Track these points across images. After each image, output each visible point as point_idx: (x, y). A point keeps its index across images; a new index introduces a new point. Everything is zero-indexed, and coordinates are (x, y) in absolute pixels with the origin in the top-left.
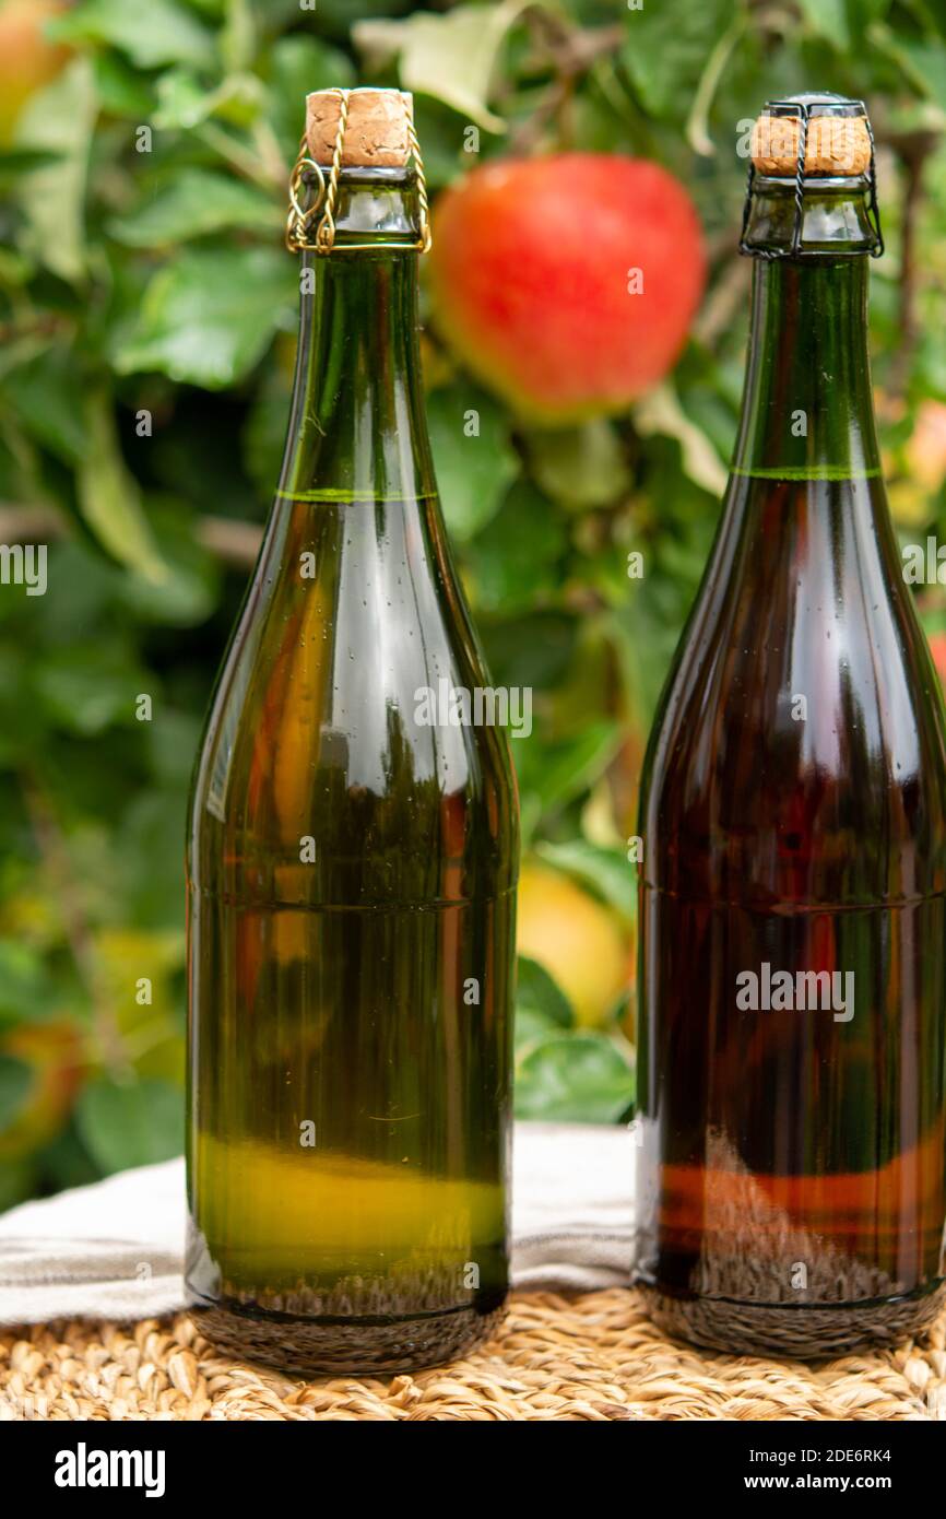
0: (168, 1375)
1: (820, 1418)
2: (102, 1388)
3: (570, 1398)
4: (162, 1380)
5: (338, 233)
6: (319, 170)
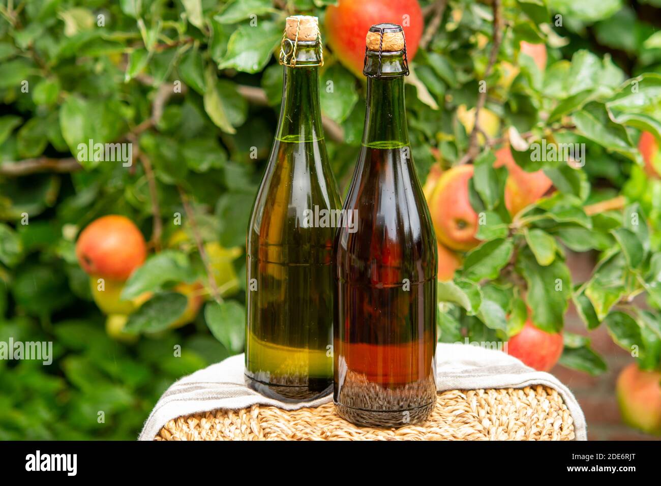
0: (251, 428)
1: (455, 440)
2: (230, 433)
3: (377, 435)
4: (249, 430)
5: (297, 61)
6: (291, 42)
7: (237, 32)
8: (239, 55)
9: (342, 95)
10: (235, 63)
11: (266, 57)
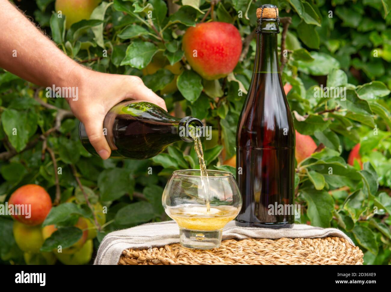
7: (131, 45)
8: (132, 58)
9: (193, 87)
10: (130, 63)
11: (150, 60)
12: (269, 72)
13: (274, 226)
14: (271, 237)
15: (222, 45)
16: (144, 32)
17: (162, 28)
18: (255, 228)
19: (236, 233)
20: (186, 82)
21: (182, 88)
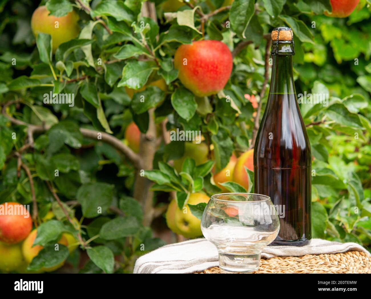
7: (126, 66)
8: (128, 79)
9: (187, 105)
10: (126, 84)
11: (146, 80)
12: (285, 93)
13: (295, 243)
14: (296, 255)
15: (216, 63)
16: (138, 51)
17: (155, 48)
18: (281, 246)
19: (263, 252)
20: (179, 100)
21: (176, 106)
